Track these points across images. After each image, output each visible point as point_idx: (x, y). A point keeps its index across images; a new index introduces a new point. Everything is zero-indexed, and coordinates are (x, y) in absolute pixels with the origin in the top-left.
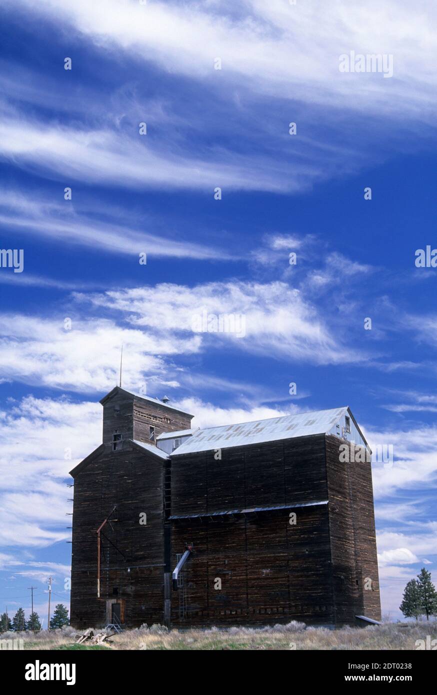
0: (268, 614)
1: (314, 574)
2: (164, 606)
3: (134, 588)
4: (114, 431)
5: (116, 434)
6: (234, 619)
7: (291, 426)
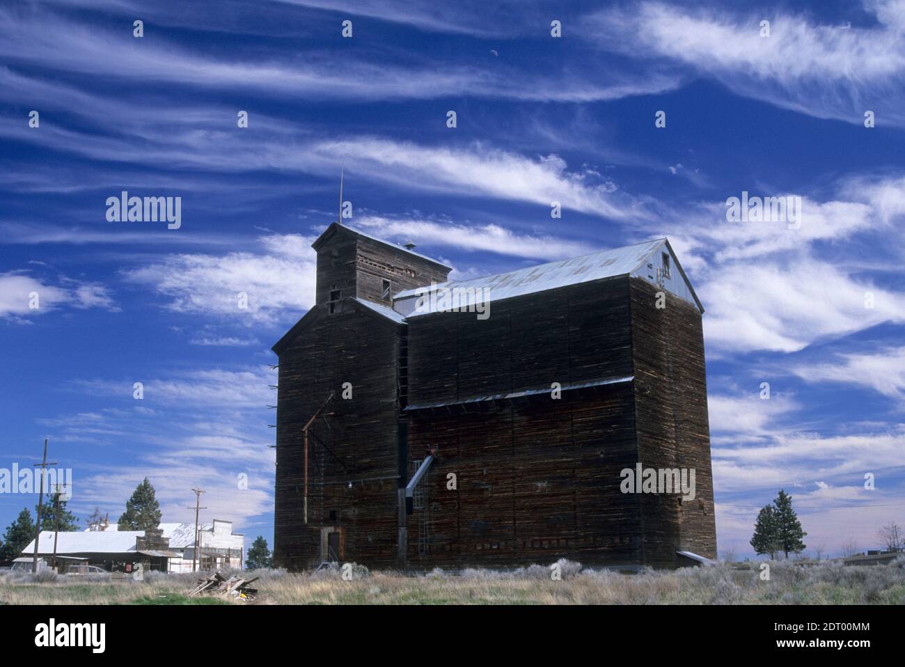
0: (544, 549)
2: (398, 536)
3: (357, 511)
4: (331, 287)
5: (333, 290)
6: (495, 557)
7: (582, 268)
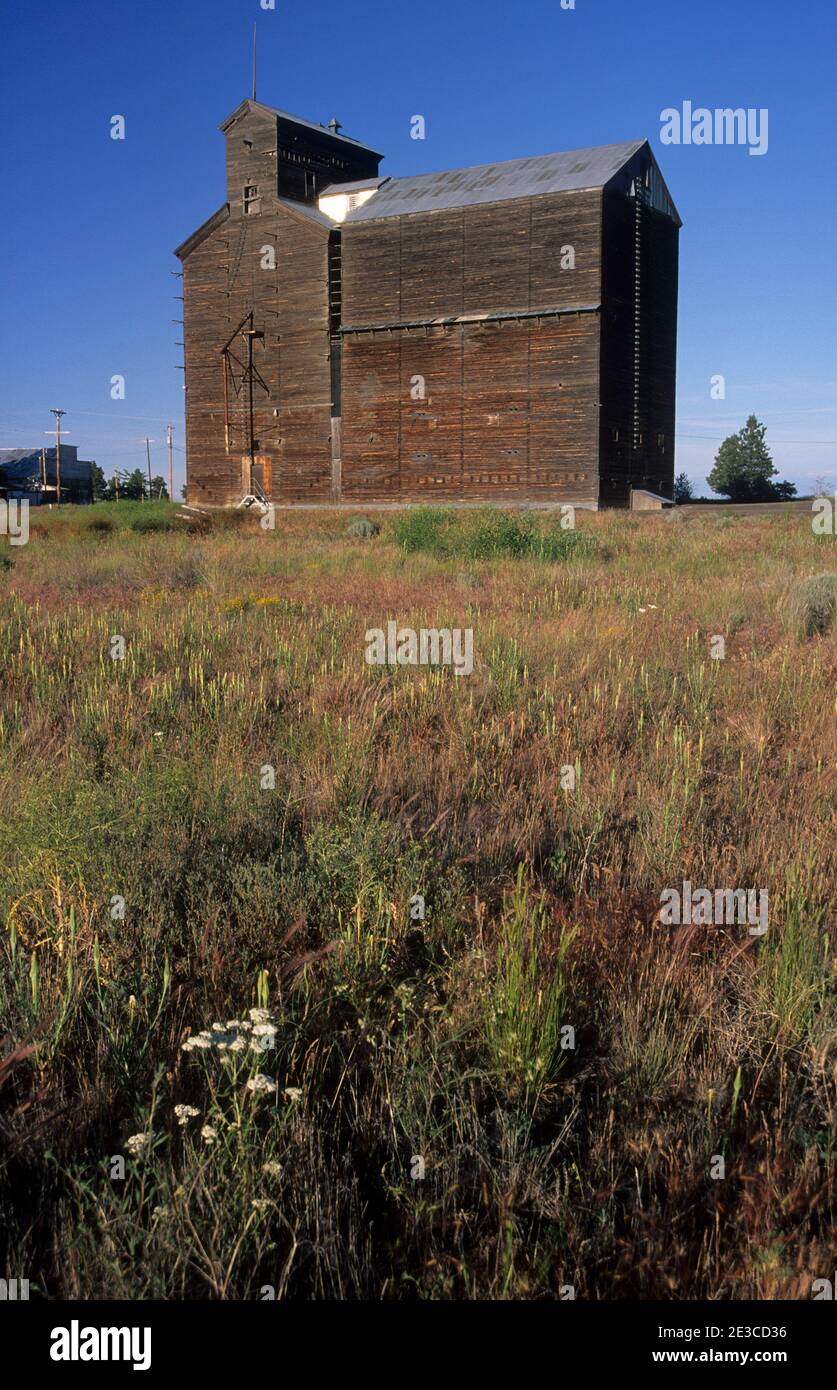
0: (494, 484)
1: (569, 424)
2: (331, 469)
3: (283, 440)
4: (246, 181)
5: (248, 185)
6: (440, 491)
7: (546, 174)
